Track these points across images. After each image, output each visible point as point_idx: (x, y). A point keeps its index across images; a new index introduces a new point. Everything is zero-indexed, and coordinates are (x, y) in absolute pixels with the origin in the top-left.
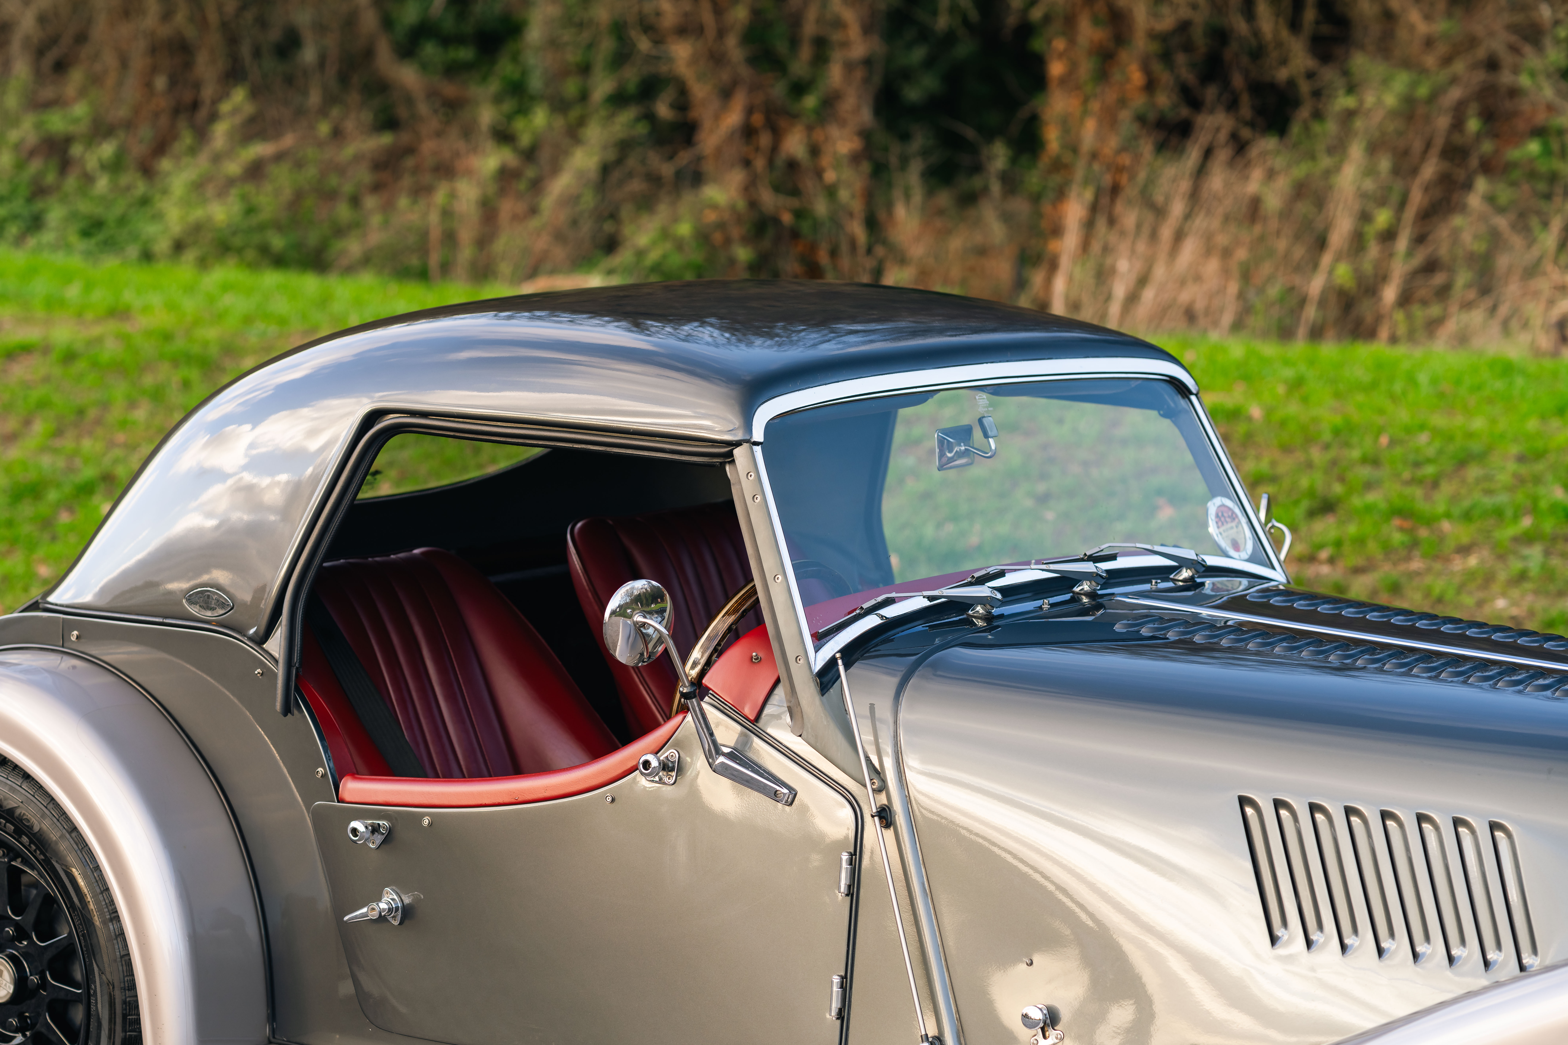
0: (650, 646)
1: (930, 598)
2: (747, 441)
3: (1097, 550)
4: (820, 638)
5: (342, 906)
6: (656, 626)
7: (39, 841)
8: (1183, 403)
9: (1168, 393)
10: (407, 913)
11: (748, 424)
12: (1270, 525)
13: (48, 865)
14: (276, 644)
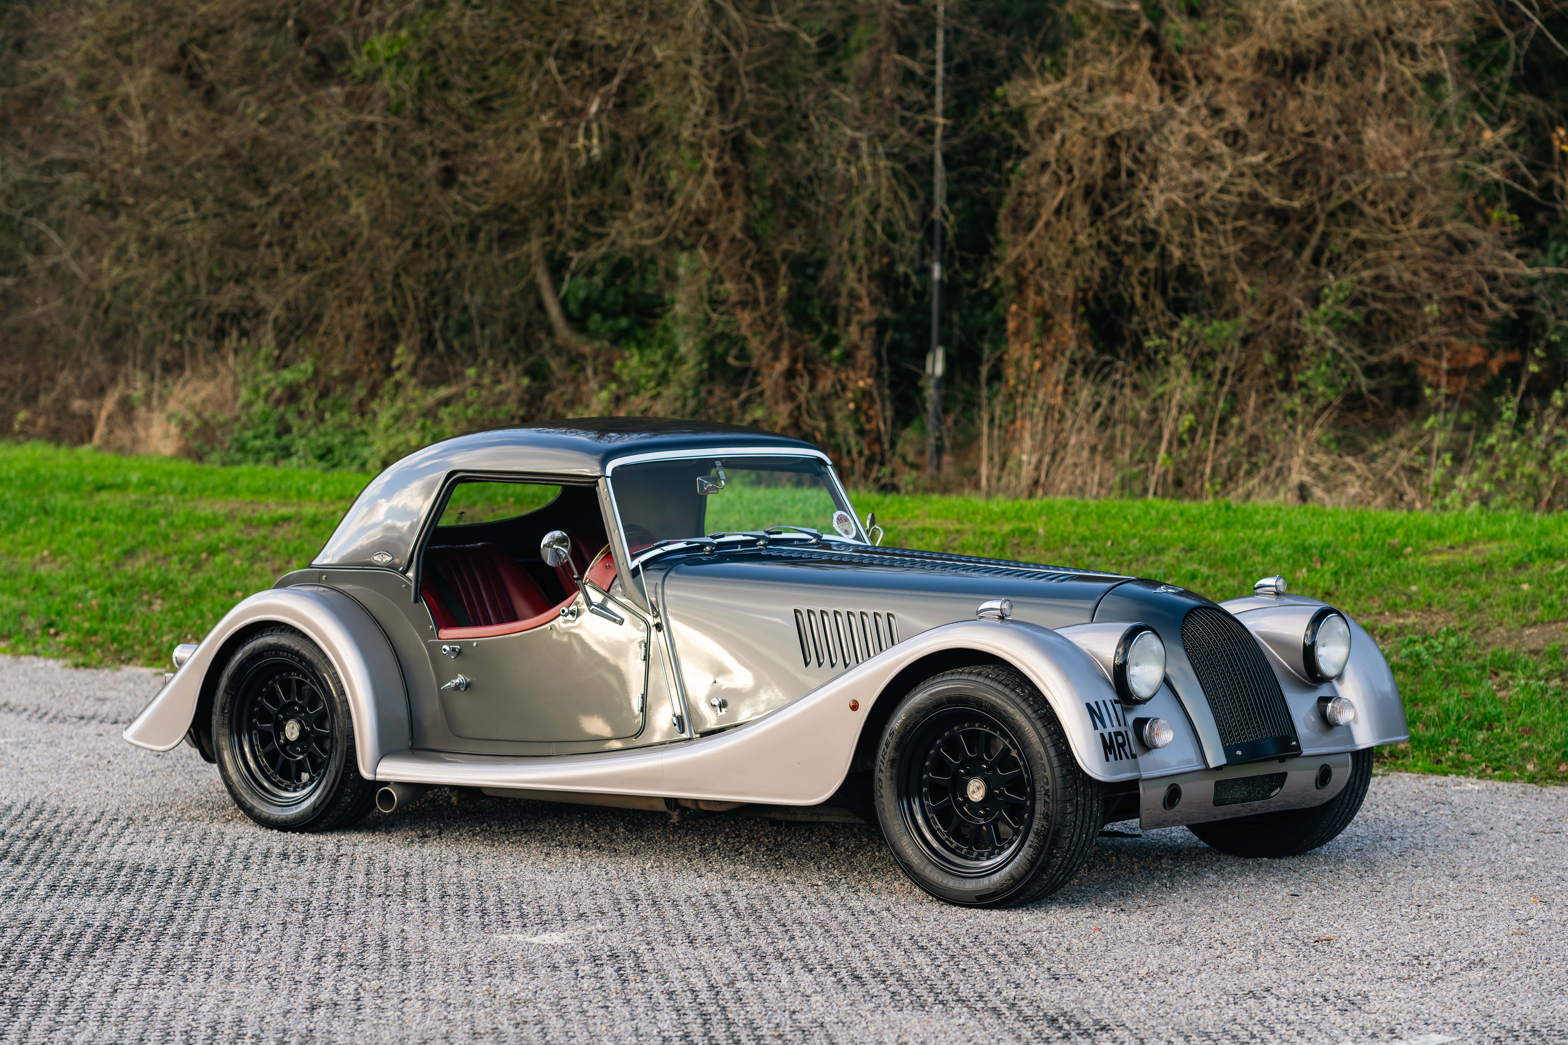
0: (561, 559)
1: (688, 543)
2: (604, 476)
3: (771, 528)
4: (633, 557)
5: (441, 683)
6: (564, 551)
7: (310, 664)
10: (468, 685)
11: (604, 469)
13: (314, 673)
14: (411, 574)
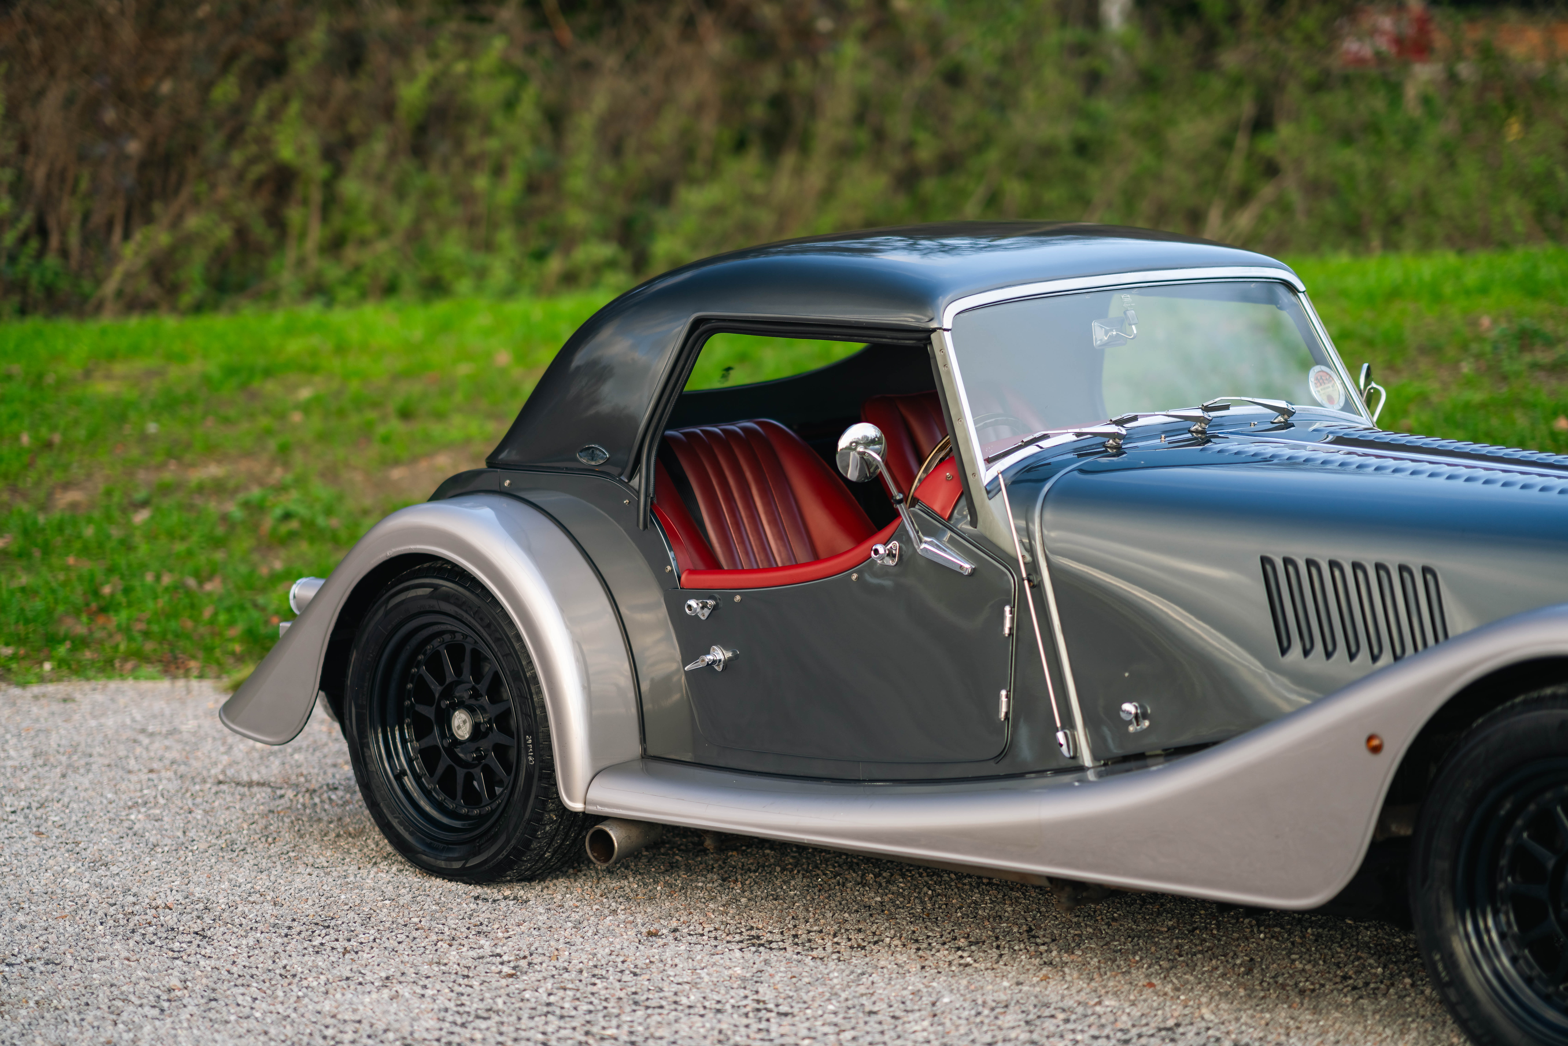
0: (872, 470)
1: (1078, 435)
2: (940, 328)
3: (1212, 402)
4: (989, 461)
8: (1293, 299)
9: (1281, 291)
12: (1369, 387)
14: (637, 482)
